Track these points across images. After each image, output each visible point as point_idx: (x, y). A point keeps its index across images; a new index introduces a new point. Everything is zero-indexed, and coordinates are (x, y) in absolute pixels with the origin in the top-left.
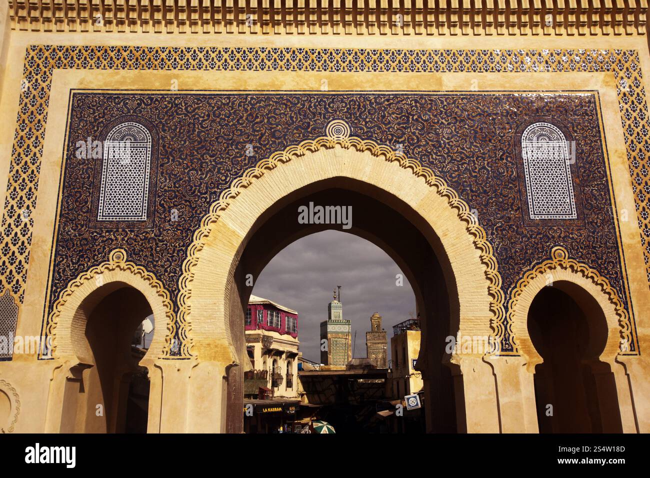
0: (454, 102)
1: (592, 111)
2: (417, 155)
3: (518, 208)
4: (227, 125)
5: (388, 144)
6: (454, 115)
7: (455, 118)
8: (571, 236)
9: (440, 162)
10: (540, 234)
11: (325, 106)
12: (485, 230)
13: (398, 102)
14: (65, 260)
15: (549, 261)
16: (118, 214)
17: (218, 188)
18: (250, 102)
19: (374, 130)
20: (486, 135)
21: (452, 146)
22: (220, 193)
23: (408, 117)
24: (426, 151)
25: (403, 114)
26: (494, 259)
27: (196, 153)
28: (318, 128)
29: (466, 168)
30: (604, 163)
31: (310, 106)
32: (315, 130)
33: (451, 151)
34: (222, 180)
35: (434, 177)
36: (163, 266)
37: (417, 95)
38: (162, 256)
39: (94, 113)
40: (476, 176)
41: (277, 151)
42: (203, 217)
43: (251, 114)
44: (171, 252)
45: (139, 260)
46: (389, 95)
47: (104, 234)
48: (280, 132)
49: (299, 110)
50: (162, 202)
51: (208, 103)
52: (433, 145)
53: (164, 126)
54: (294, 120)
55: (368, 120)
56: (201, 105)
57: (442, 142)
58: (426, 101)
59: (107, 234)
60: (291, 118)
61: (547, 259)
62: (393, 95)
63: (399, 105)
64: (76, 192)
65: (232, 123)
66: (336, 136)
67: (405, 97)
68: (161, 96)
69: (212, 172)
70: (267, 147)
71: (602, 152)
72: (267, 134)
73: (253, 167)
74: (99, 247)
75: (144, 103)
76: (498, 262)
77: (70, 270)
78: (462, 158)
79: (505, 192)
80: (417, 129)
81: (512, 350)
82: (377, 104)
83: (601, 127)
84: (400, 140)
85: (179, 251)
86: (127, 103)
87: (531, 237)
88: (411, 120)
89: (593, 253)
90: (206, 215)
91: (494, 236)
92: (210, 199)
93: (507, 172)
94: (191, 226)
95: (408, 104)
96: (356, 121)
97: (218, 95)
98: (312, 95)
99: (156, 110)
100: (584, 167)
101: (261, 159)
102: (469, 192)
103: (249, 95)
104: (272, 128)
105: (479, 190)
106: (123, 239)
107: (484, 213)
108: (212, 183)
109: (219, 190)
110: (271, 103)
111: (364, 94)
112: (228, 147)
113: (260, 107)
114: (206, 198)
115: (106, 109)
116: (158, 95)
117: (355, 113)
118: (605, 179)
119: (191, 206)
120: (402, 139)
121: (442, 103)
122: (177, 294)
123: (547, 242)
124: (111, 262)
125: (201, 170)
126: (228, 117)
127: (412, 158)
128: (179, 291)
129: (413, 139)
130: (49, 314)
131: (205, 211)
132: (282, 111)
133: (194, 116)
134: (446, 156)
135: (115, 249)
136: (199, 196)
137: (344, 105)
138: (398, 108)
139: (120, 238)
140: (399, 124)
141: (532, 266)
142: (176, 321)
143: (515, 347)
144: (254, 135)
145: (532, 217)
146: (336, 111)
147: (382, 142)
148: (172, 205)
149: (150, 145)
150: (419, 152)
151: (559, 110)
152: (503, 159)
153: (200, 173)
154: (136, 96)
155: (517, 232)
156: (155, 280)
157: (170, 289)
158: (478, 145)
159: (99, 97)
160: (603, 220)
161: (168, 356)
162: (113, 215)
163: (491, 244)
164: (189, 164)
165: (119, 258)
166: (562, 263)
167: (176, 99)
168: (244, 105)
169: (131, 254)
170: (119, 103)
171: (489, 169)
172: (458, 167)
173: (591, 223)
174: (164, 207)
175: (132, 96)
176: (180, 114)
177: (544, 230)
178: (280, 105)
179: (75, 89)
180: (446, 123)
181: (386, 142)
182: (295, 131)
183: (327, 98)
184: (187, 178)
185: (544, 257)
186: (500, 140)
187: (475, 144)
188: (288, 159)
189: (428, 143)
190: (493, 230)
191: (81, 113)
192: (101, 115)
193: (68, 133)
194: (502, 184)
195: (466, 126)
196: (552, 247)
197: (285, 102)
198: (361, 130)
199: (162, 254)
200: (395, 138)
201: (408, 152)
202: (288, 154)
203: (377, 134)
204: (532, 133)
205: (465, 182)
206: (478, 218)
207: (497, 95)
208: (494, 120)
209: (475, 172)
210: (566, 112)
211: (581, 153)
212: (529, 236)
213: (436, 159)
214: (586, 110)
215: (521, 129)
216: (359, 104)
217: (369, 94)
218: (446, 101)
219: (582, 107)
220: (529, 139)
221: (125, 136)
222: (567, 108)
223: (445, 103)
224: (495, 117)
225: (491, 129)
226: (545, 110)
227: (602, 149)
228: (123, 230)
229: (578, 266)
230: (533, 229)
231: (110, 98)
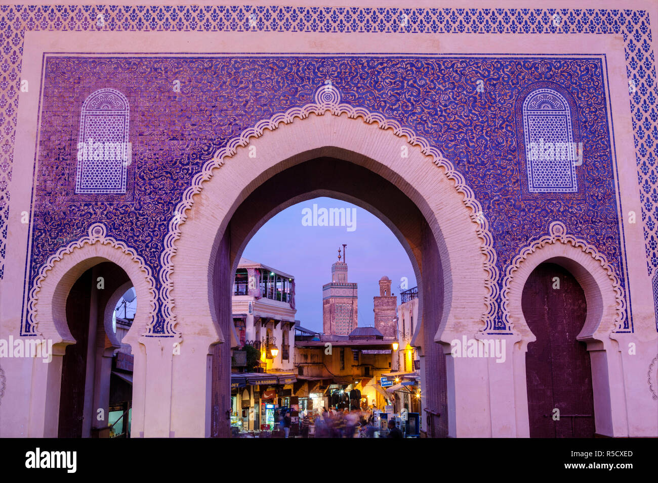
0: (453, 66)
1: (599, 76)
2: (411, 124)
3: (517, 181)
4: (209, 91)
5: (381, 111)
6: (452, 80)
7: (453, 83)
8: (570, 210)
9: (436, 131)
10: (539, 208)
11: (314, 70)
12: (481, 203)
13: (393, 66)
14: (44, 234)
15: (547, 237)
16: (96, 186)
17: (200, 159)
18: (234, 66)
19: (366, 97)
20: (485, 102)
21: (449, 113)
22: (203, 163)
23: (402, 82)
24: (421, 118)
25: (398, 79)
26: (490, 234)
28: (307, 94)
29: (463, 138)
30: (609, 134)
31: (298, 70)
32: (303, 96)
33: (448, 119)
34: (205, 151)
35: (429, 148)
36: (143, 241)
37: (412, 57)
38: (142, 230)
39: (69, 78)
40: (473, 147)
41: (262, 119)
42: (185, 190)
43: (235, 79)
44: (152, 227)
45: (119, 235)
46: (383, 58)
47: (82, 208)
48: (266, 98)
49: (287, 74)
50: (142, 174)
51: (189, 68)
52: (429, 113)
53: (142, 92)
54: (281, 85)
55: (359, 85)
56: (182, 69)
57: (438, 109)
58: (422, 65)
59: (86, 207)
60: (278, 82)
61: (545, 234)
62: (387, 58)
63: (393, 69)
65: (214, 89)
66: (326, 103)
67: (400, 60)
68: (139, 60)
69: (194, 142)
70: (252, 114)
71: (607, 121)
72: (252, 101)
73: (237, 136)
74: (77, 221)
75: (121, 67)
76: (493, 237)
77: (49, 245)
78: (459, 127)
79: (504, 163)
80: (412, 95)
81: (504, 328)
82: (370, 68)
84: (394, 107)
85: (160, 225)
86: (103, 67)
87: (529, 210)
88: (405, 85)
89: (592, 228)
90: (187, 187)
91: (491, 210)
92: (193, 170)
93: (507, 141)
94: (172, 199)
95: (403, 68)
96: (346, 87)
97: (199, 58)
98: (300, 57)
99: (134, 75)
100: (587, 137)
101: (246, 128)
102: (466, 163)
103: (233, 58)
104: (257, 94)
105: (476, 160)
106: (102, 213)
107: (481, 186)
108: (194, 153)
109: (201, 161)
110: (256, 66)
111: (356, 57)
112: (211, 115)
113: (244, 71)
114: (188, 170)
115: (81, 74)
116: (136, 58)
117: (346, 78)
118: (608, 150)
119: (172, 178)
120: (396, 106)
121: (439, 66)
122: (159, 270)
123: (545, 217)
124: (91, 237)
125: (182, 140)
126: (211, 83)
127: (406, 126)
128: (161, 267)
129: (407, 106)
130: (29, 289)
131: (187, 183)
132: (268, 76)
133: (174, 81)
134: (442, 124)
135: (94, 223)
136: (181, 168)
137: (334, 68)
138: (392, 73)
139: (98, 212)
140: (393, 90)
141: (528, 242)
142: (159, 298)
143: (507, 325)
144: (238, 102)
145: (531, 190)
146: (326, 76)
147: (374, 109)
148: (152, 177)
149: (128, 113)
150: (414, 120)
151: (563, 75)
152: (503, 128)
153: (181, 143)
154: (113, 60)
155: (514, 206)
156: (136, 256)
157: (152, 265)
158: (477, 113)
159: (74, 61)
160: (604, 194)
161: (151, 334)
162: (92, 187)
163: (488, 219)
164: (170, 133)
165: (98, 232)
166: (560, 238)
167: (155, 62)
168: (228, 69)
169: (111, 229)
170: (95, 68)
171: (488, 139)
172: (455, 137)
173: (592, 196)
174: (144, 179)
175: (108, 60)
176: (160, 80)
177: (543, 204)
178: (266, 69)
179: (48, 53)
180: (443, 89)
181: (378, 109)
182: (282, 98)
183: (317, 62)
184: (167, 149)
185: (542, 232)
186: (500, 108)
187: (473, 111)
188: (274, 128)
189: (423, 111)
190: (489, 204)
191: (55, 78)
192: (76, 81)
193: (42, 100)
194: (500, 155)
195: (465, 92)
196: (551, 222)
197: (271, 65)
198: (352, 96)
199: (143, 228)
200: (388, 105)
201: (402, 120)
202: (274, 122)
203: (369, 100)
204: (534, 100)
205: (462, 152)
206: (474, 191)
207: (498, 59)
208: (494, 85)
209: (473, 142)
210: (571, 78)
211: (585, 122)
212: (527, 210)
213: (431, 128)
214: (592, 75)
215: (522, 96)
216: (351, 68)
217: (361, 57)
218: (444, 64)
219: (588, 72)
220: (531, 107)
221: (102, 103)
222: (572, 73)
223: (443, 67)
224: (495, 82)
225: (490, 94)
226: (548, 75)
227: (607, 118)
228: (102, 204)
229: (576, 241)
230: (532, 202)
231: (86, 62)
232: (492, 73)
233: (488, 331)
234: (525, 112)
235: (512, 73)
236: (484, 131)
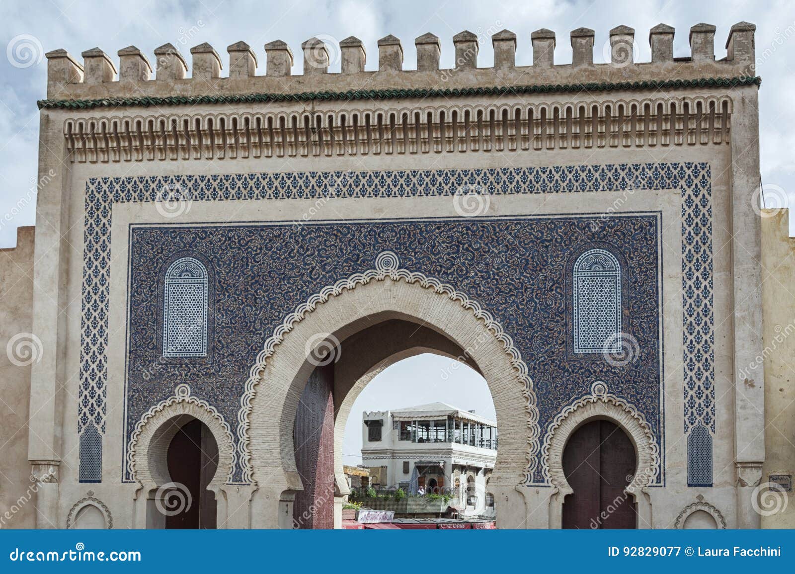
0: (507, 229)
1: (652, 235)
2: (465, 288)
3: (563, 342)
4: (279, 258)
5: (437, 276)
6: (505, 243)
7: (507, 246)
8: (613, 370)
9: (488, 294)
10: (582, 368)
11: (375, 236)
12: (527, 364)
13: (450, 230)
14: (137, 394)
15: (589, 396)
16: (181, 350)
17: (271, 324)
18: (301, 233)
19: (424, 261)
20: (537, 264)
21: (501, 277)
22: (274, 328)
23: (458, 247)
24: (474, 282)
25: (454, 243)
26: (534, 394)
27: (250, 289)
28: (368, 260)
29: (514, 301)
30: (658, 294)
31: (360, 237)
32: (364, 262)
33: (500, 282)
34: (275, 316)
35: (481, 311)
36: (223, 400)
37: (469, 221)
38: (222, 390)
39: (153, 249)
40: (522, 309)
41: (327, 285)
42: (259, 352)
43: (301, 247)
44: (230, 387)
45: (202, 394)
46: (440, 222)
47: (169, 370)
48: (330, 265)
49: (349, 241)
50: (221, 338)
51: (260, 236)
52: (482, 277)
53: (218, 260)
54: (345, 252)
56: (253, 237)
57: (491, 273)
58: (478, 228)
59: (172, 369)
61: (587, 394)
62: (444, 221)
63: (450, 233)
64: (142, 329)
65: (283, 256)
66: (385, 268)
67: (457, 223)
68: (214, 229)
69: (266, 308)
70: (318, 281)
71: (657, 281)
72: (317, 268)
73: (304, 302)
74: (165, 382)
75: (199, 237)
76: (537, 397)
77: (142, 403)
78: (511, 290)
79: (551, 325)
80: (466, 259)
81: (543, 482)
82: (428, 232)
83: (659, 253)
84: (449, 272)
85: (237, 386)
86: (183, 238)
87: (573, 371)
88: (461, 249)
89: (633, 387)
90: (261, 350)
91: (536, 371)
92: (265, 335)
93: (556, 303)
94: (247, 362)
95: (459, 232)
96: (405, 252)
97: (269, 226)
98: (362, 223)
99: (211, 244)
100: (635, 297)
101: (312, 294)
102: (515, 325)
103: (300, 225)
104: (322, 261)
105: (525, 322)
106: (186, 375)
107: (528, 348)
108: (266, 319)
109: (272, 326)
110: (322, 233)
111: (414, 222)
112: (280, 282)
113: (311, 238)
114: (261, 334)
115: (163, 244)
116: (212, 227)
117: (405, 243)
118: (655, 310)
119: (246, 342)
120: (451, 271)
121: (494, 229)
122: (237, 426)
123: (588, 377)
124: (177, 397)
125: (255, 306)
126: (280, 250)
127: (459, 290)
128: (239, 424)
129: (462, 270)
130: (127, 443)
131: (260, 347)
132: (333, 243)
133: (247, 249)
134: (494, 287)
135: (180, 383)
136: (254, 332)
137: (394, 234)
138: (448, 237)
139: (184, 373)
140: (448, 254)
141: (570, 401)
142: (237, 452)
143: (546, 479)
144: (305, 269)
145: (576, 351)
146: (385, 241)
147: (429, 274)
148: (229, 341)
149: (206, 280)
150: (467, 284)
151: (617, 235)
152: (553, 290)
153: (254, 309)
154: (191, 230)
155: (559, 367)
156: (217, 413)
157: (231, 421)
158: (528, 275)
159: (156, 232)
160: (648, 354)
161: (231, 482)
162: (177, 351)
163: (532, 379)
164: (244, 300)
165: (183, 392)
166: (601, 397)
167: (229, 231)
168: (295, 237)
169: (194, 389)
170: (176, 237)
171: (538, 301)
172: (506, 300)
174: (222, 343)
175: (187, 230)
176: (234, 248)
177: (587, 364)
178: (330, 236)
179: (133, 224)
180: (497, 252)
181: (434, 274)
182: (345, 264)
183: (377, 227)
184: (242, 315)
185: (584, 392)
186: (551, 270)
187: (525, 274)
188: (338, 294)
189: (477, 274)
190: (535, 364)
191: (141, 249)
192: (159, 251)
193: (130, 270)
194: (548, 317)
195: (518, 255)
196: (593, 382)
197: (335, 232)
198: (410, 261)
199: (222, 388)
201: (456, 284)
202: (337, 289)
203: (426, 265)
204: (585, 261)
205: (511, 315)
206: (521, 353)
207: (553, 219)
208: (547, 247)
209: (523, 305)
210: (625, 237)
211: (634, 283)
212: (570, 370)
213: (484, 291)
214: (646, 234)
215: (574, 257)
216: (410, 233)
217: (420, 222)
218: (499, 227)
219: (641, 231)
220: (582, 268)
221: (182, 272)
222: (625, 232)
223: (498, 230)
224: (548, 244)
225: (543, 257)
226: (602, 235)
227: (657, 278)
228: (186, 366)
229: (618, 400)
230: (576, 363)
231: (167, 232)
232: (545, 234)
233: (528, 483)
234: (575, 274)
235: (566, 234)
236: (534, 294)
